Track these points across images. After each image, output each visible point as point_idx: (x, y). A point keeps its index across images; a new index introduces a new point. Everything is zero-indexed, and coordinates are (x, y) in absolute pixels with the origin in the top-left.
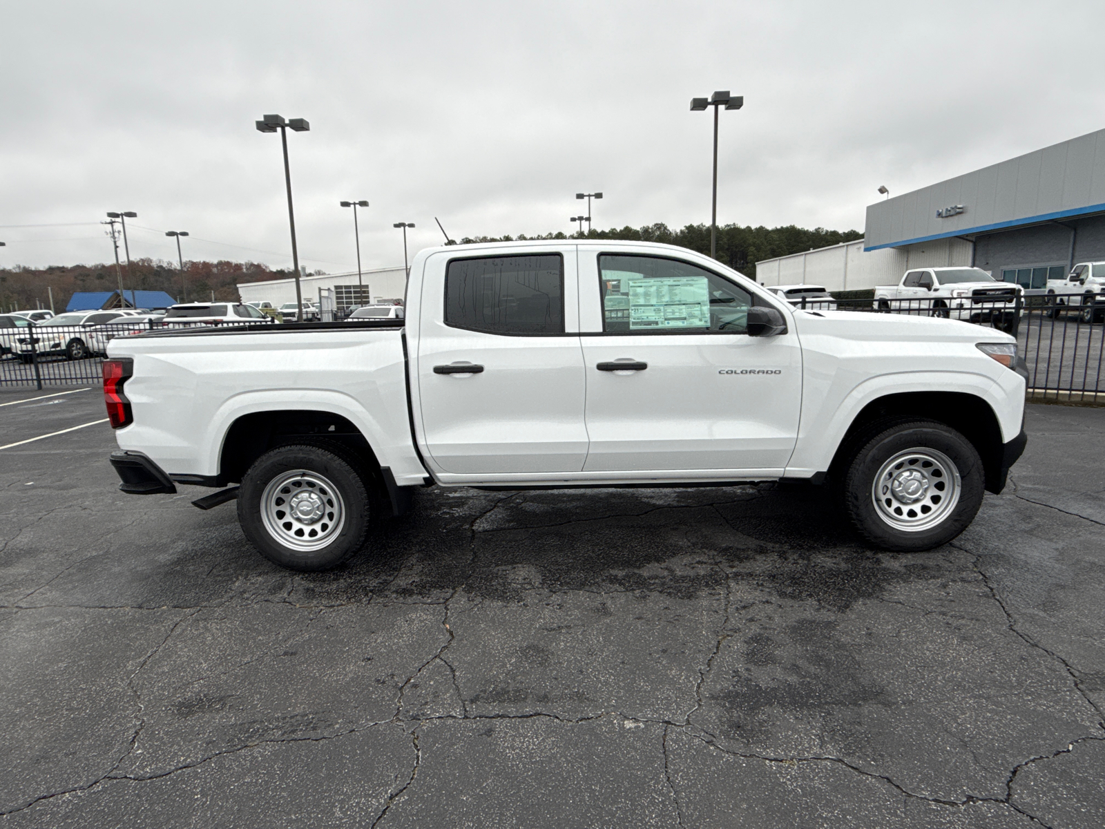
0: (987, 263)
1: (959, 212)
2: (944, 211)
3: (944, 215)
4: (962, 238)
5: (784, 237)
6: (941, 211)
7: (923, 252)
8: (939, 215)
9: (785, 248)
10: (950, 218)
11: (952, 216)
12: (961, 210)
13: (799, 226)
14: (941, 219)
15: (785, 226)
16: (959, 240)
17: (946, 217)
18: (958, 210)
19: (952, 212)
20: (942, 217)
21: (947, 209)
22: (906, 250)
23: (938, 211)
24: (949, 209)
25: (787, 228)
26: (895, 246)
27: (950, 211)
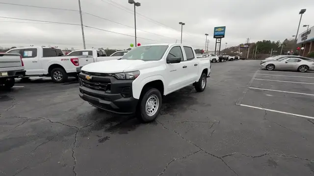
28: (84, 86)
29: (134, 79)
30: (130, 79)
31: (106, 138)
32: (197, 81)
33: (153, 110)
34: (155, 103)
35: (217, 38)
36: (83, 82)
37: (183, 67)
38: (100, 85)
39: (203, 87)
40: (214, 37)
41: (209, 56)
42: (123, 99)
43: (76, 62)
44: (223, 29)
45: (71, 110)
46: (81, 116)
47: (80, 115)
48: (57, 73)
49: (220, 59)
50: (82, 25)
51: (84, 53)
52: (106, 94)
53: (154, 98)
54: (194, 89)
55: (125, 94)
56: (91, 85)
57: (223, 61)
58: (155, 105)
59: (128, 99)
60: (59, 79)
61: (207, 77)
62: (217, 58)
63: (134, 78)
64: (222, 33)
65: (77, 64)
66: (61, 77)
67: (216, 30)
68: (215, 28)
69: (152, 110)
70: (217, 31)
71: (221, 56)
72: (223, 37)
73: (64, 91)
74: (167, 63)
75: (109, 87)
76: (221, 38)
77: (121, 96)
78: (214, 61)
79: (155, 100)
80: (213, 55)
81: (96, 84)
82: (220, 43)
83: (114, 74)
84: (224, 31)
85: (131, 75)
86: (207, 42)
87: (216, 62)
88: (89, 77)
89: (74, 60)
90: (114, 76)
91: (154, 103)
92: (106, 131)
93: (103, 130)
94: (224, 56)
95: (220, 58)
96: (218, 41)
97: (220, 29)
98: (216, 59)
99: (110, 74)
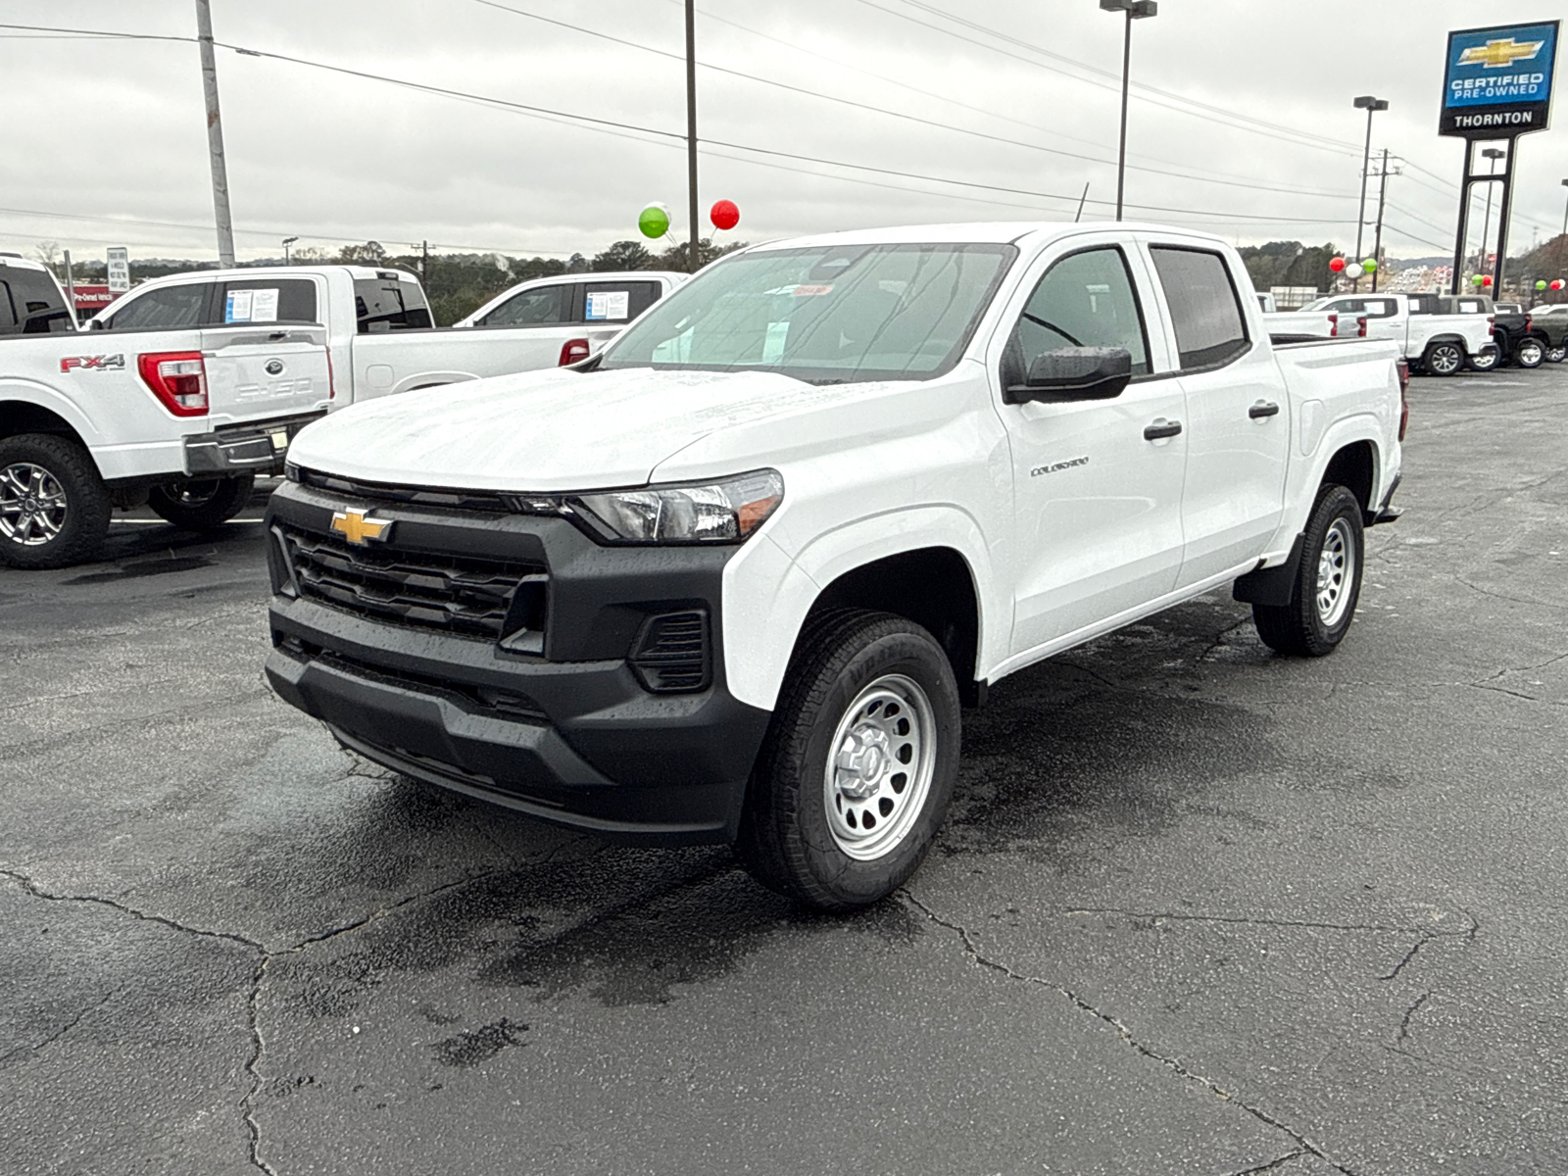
28: (309, 591)
29: (739, 541)
30: (697, 542)
31: (499, 1035)
32: (1278, 554)
33: (886, 806)
34: (905, 754)
35: (1472, 134)
36: (302, 560)
37: (1151, 435)
38: (453, 594)
39: (1331, 616)
40: (1448, 127)
41: (1391, 308)
42: (640, 710)
43: (187, 385)
44: (1533, 49)
45: (176, 803)
46: (265, 853)
47: (263, 840)
48: (25, 476)
49: (1510, 342)
50: (207, 39)
51: (241, 304)
52: (506, 666)
53: (893, 709)
54: (1250, 631)
55: (664, 671)
56: (373, 584)
57: (1532, 355)
58: (898, 767)
59: (685, 709)
60: (35, 531)
61: (1371, 519)
62: (1475, 330)
63: (736, 534)
64: (1525, 84)
65: (193, 401)
66: (56, 515)
67: (1470, 55)
68: (1459, 41)
69: (872, 805)
70: (1476, 71)
71: (1510, 305)
72: (1540, 122)
73: (86, 642)
74: (1010, 398)
75: (531, 610)
76: (1511, 132)
77: (627, 681)
78: (1445, 363)
79: (904, 727)
80: (1431, 305)
81: (414, 579)
82: (1506, 179)
83: (573, 497)
84: (1545, 63)
85: (710, 509)
86: (1379, 168)
87: (1466, 365)
88: (360, 523)
89: (166, 370)
90: (573, 520)
91: (891, 752)
92: (491, 975)
93: (467, 968)
94: (1541, 312)
95: (1499, 331)
96: (1482, 165)
97: (1508, 50)
98: (1459, 343)
99: (539, 496)
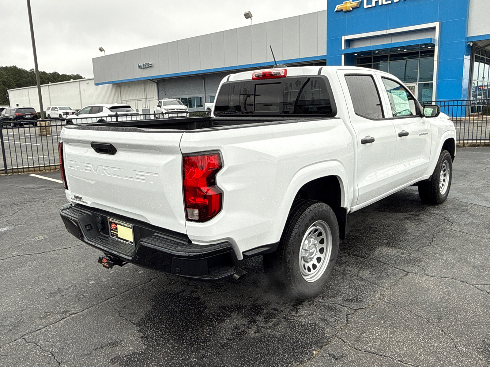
0: (165, 95)
1: (150, 66)
2: (142, 65)
3: (142, 67)
4: (152, 80)
5: (10, 73)
6: (140, 65)
7: (129, 87)
8: (140, 67)
9: (13, 81)
10: (145, 69)
11: (146, 68)
12: (151, 65)
13: (19, 67)
14: (140, 69)
15: (9, 66)
16: (150, 81)
17: (144, 68)
18: (150, 65)
19: (147, 66)
20: (141, 68)
21: (143, 64)
22: (119, 85)
23: (139, 65)
24: (145, 64)
25: (10, 67)
26: (114, 83)
27: (145, 65)
